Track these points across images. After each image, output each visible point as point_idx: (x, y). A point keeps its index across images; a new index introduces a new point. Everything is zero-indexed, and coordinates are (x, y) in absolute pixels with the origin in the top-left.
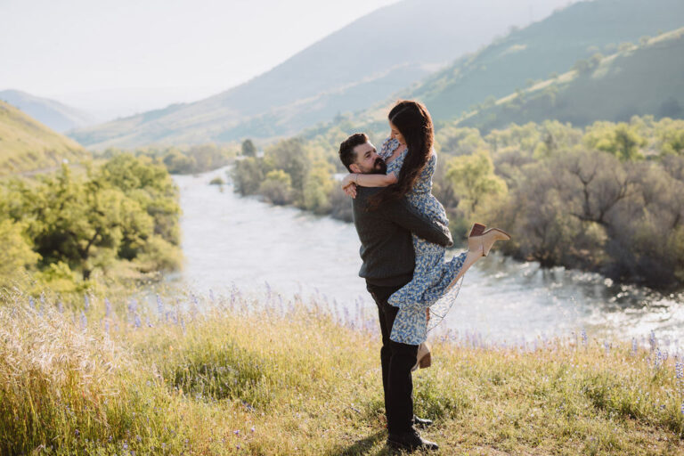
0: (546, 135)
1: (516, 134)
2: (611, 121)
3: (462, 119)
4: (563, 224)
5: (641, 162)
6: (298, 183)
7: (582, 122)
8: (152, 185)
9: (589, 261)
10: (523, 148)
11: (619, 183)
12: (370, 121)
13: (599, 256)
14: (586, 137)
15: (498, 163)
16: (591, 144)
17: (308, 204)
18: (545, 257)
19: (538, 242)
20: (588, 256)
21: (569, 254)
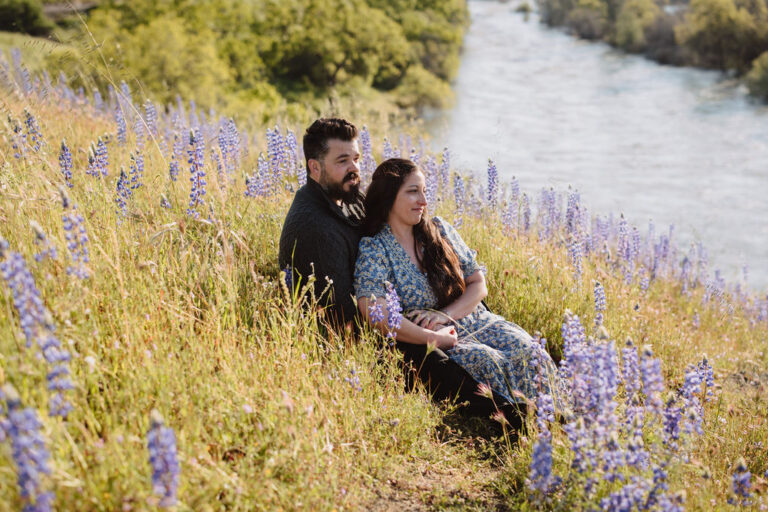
8: (434, 8)
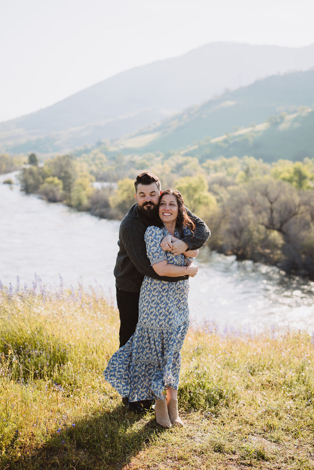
0: (245, 167)
1: (224, 164)
2: (290, 160)
3: (186, 151)
4: (254, 230)
5: (310, 191)
6: (67, 187)
7: (270, 159)
9: (270, 257)
10: (229, 174)
11: (295, 205)
12: (122, 147)
13: (277, 254)
14: (273, 170)
15: (211, 184)
16: (276, 176)
17: (74, 203)
18: (240, 253)
19: (236, 242)
20: (270, 254)
21: (256, 251)
